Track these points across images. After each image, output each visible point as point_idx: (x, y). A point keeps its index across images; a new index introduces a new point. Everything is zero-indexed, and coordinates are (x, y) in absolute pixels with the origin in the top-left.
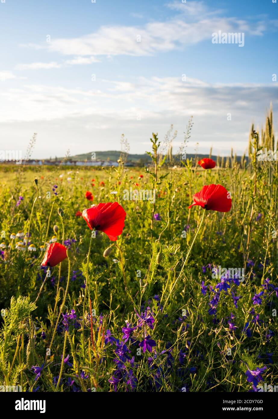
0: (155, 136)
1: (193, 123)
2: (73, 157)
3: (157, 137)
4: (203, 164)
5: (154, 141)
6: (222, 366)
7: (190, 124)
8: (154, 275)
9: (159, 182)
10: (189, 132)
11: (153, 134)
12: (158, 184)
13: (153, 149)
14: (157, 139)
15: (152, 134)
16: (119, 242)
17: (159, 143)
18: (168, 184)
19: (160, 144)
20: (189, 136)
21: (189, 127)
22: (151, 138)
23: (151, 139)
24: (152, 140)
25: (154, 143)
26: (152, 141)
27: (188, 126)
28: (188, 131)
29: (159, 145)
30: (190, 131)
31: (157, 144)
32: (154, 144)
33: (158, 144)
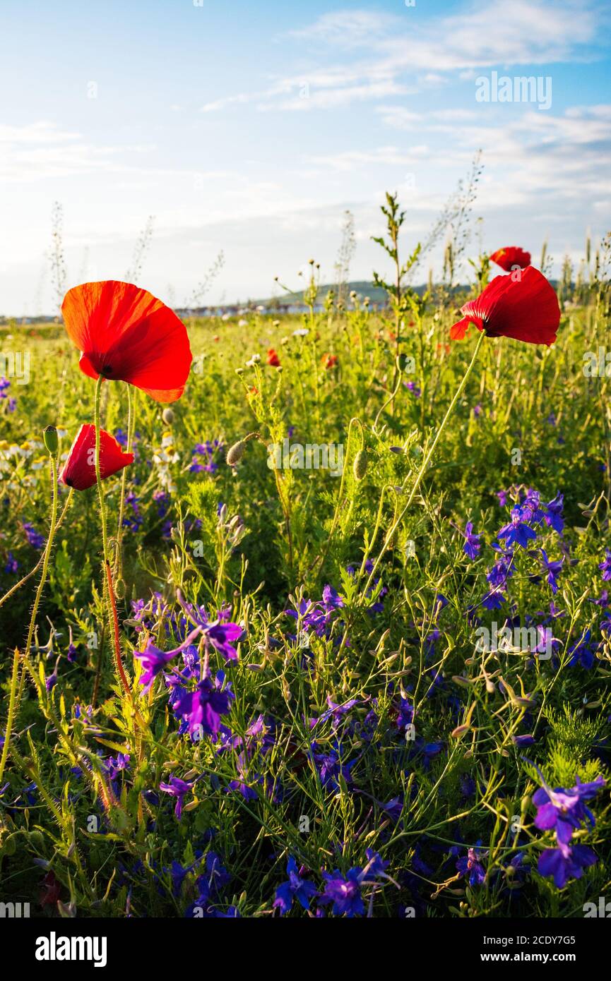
0: (391, 200)
1: (483, 167)
2: (281, 298)
3: (396, 202)
4: (503, 256)
5: (390, 211)
6: (499, 750)
7: (475, 168)
8: (354, 508)
9: (404, 306)
10: (472, 188)
11: (387, 195)
12: (402, 310)
13: (390, 231)
14: (397, 206)
15: (385, 195)
16: (276, 432)
17: (402, 214)
18: (417, 303)
19: (404, 217)
20: (472, 198)
21: (474, 175)
22: (382, 205)
23: (383, 208)
24: (386, 209)
25: (389, 215)
26: (386, 212)
27: (471, 175)
28: (472, 185)
29: (401, 221)
30: (475, 185)
31: (397, 218)
32: (391, 218)
33: (400, 218)
